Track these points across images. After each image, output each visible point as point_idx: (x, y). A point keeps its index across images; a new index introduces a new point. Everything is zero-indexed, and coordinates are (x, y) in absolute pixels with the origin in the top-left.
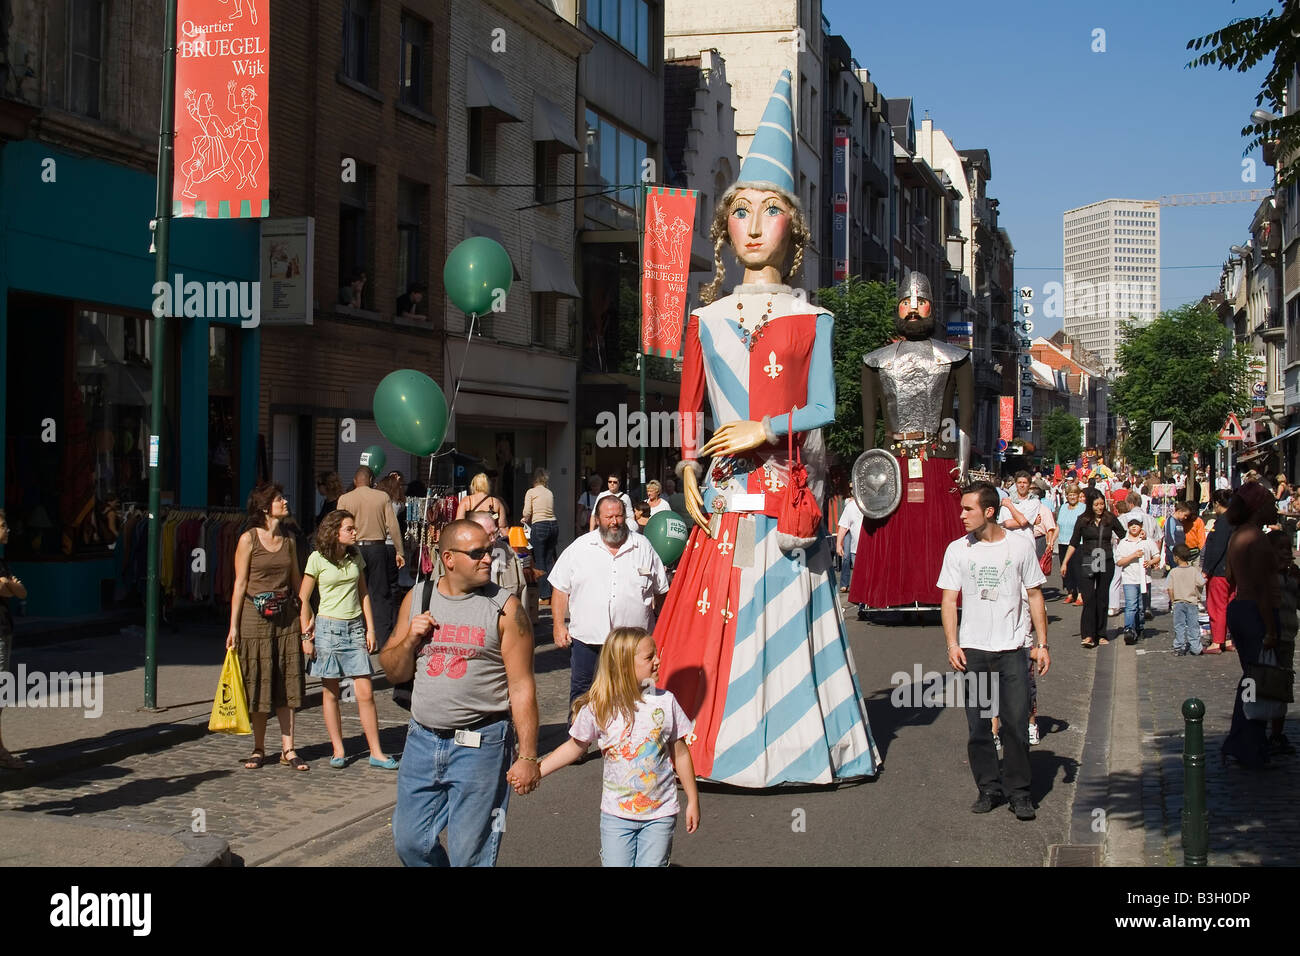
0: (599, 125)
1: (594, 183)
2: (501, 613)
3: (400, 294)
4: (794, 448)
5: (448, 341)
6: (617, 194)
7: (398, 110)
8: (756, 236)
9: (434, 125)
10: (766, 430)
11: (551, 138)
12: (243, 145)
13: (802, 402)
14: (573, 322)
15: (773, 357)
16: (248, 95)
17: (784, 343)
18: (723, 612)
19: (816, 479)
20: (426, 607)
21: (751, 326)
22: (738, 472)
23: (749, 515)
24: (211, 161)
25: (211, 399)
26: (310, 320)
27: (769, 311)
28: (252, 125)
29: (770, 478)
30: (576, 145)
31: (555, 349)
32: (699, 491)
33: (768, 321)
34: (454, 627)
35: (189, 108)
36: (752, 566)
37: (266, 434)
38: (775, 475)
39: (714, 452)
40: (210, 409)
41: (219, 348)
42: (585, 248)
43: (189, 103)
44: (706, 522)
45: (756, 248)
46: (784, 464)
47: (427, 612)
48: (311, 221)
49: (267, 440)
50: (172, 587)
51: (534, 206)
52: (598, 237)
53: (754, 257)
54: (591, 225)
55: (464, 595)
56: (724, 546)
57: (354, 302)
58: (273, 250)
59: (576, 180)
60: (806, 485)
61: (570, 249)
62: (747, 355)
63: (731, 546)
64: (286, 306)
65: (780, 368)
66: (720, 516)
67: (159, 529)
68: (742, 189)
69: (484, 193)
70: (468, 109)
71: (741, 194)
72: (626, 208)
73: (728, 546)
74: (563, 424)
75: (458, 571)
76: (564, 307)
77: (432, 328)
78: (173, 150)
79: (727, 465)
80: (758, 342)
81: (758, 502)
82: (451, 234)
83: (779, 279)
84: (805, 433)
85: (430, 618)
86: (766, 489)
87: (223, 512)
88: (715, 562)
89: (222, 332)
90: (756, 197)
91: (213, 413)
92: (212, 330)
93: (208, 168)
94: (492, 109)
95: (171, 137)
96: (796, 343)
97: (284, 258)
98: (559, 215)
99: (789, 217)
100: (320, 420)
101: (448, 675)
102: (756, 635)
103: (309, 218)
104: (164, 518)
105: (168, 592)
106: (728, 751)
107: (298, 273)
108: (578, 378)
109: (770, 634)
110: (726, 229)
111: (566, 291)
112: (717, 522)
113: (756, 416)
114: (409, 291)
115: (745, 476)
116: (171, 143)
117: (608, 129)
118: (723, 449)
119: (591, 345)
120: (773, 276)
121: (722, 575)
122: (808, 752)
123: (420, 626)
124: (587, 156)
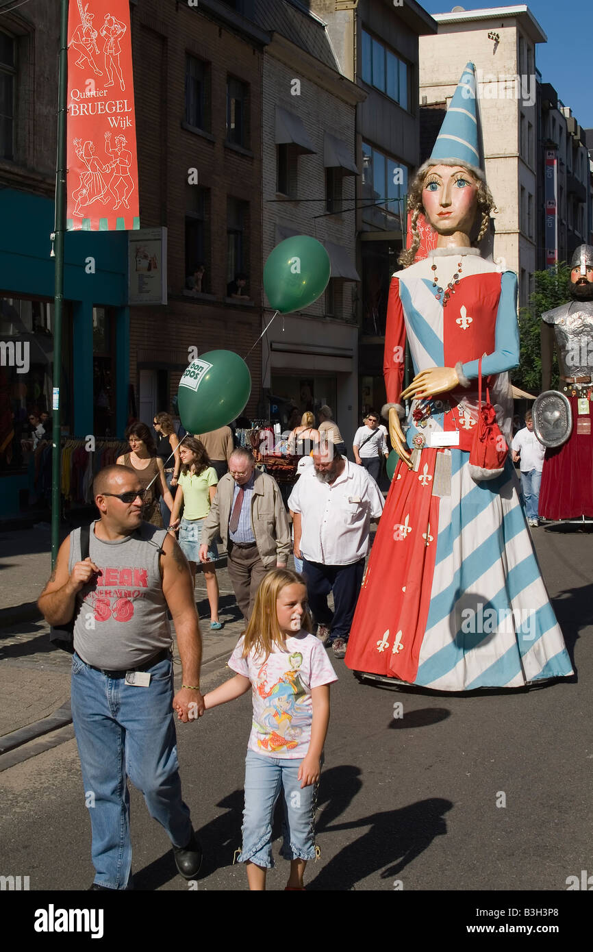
0: (372, 153)
1: (369, 198)
2: (161, 552)
3: (229, 281)
4: (484, 390)
5: (265, 315)
6: (386, 205)
7: (226, 148)
8: (446, 206)
9: (252, 157)
10: (458, 375)
11: (338, 165)
12: (117, 178)
13: (491, 349)
14: (355, 299)
15: (463, 311)
16: (121, 142)
17: (473, 299)
18: (424, 536)
19: (505, 417)
20: (85, 553)
21: (444, 285)
22: (435, 412)
23: (446, 450)
24: (94, 190)
25: (95, 359)
26: (165, 302)
27: (460, 271)
28: (125, 163)
29: (463, 417)
30: (356, 169)
31: (342, 319)
32: (402, 430)
33: (459, 279)
34: (115, 571)
35: (77, 152)
36: (450, 495)
37: (135, 384)
38: (468, 414)
39: (414, 395)
40: (94, 366)
41: (99, 320)
42: (363, 244)
43: (77, 148)
44: (408, 457)
45: (447, 215)
46: (475, 404)
47: (87, 559)
48: (165, 230)
49: (135, 388)
50: (69, 495)
51: (325, 215)
52: (373, 236)
53: (446, 224)
54: (367, 228)
55: (121, 538)
56: (424, 477)
57: (196, 287)
58: (137, 251)
59: (356, 195)
60: (495, 421)
61: (353, 245)
62: (441, 309)
63: (430, 478)
64: (148, 292)
65: (471, 320)
66: (420, 451)
67: (60, 453)
68: (434, 165)
69: (289, 206)
70: (277, 145)
71: (433, 170)
72: (393, 214)
73: (427, 478)
74: (350, 373)
75: (111, 515)
76: (348, 288)
77: (253, 305)
78: (66, 183)
79: (426, 406)
80: (450, 298)
81: (453, 438)
82: (266, 237)
83: (467, 241)
84: (494, 377)
85: (92, 565)
86: (460, 427)
87: (105, 441)
88: (416, 491)
89: (102, 311)
90: (446, 172)
91: (96, 369)
92: (95, 309)
93: (91, 195)
94: (294, 145)
95: (65, 172)
96: (484, 298)
97: (146, 257)
98: (343, 221)
99: (475, 188)
100: (173, 373)
101: (116, 619)
102: (453, 556)
103: (163, 227)
104: (63, 446)
105: (66, 498)
106: (430, 658)
107: (156, 267)
108: (360, 339)
109: (467, 554)
110: (421, 201)
111: (350, 276)
112: (417, 457)
113: (449, 363)
114: (236, 279)
115: (441, 415)
116: (64, 177)
117: (379, 158)
118: (423, 392)
119: (369, 315)
120: (463, 240)
121: (423, 503)
122: (502, 659)
123: (82, 573)
124: (363, 175)
